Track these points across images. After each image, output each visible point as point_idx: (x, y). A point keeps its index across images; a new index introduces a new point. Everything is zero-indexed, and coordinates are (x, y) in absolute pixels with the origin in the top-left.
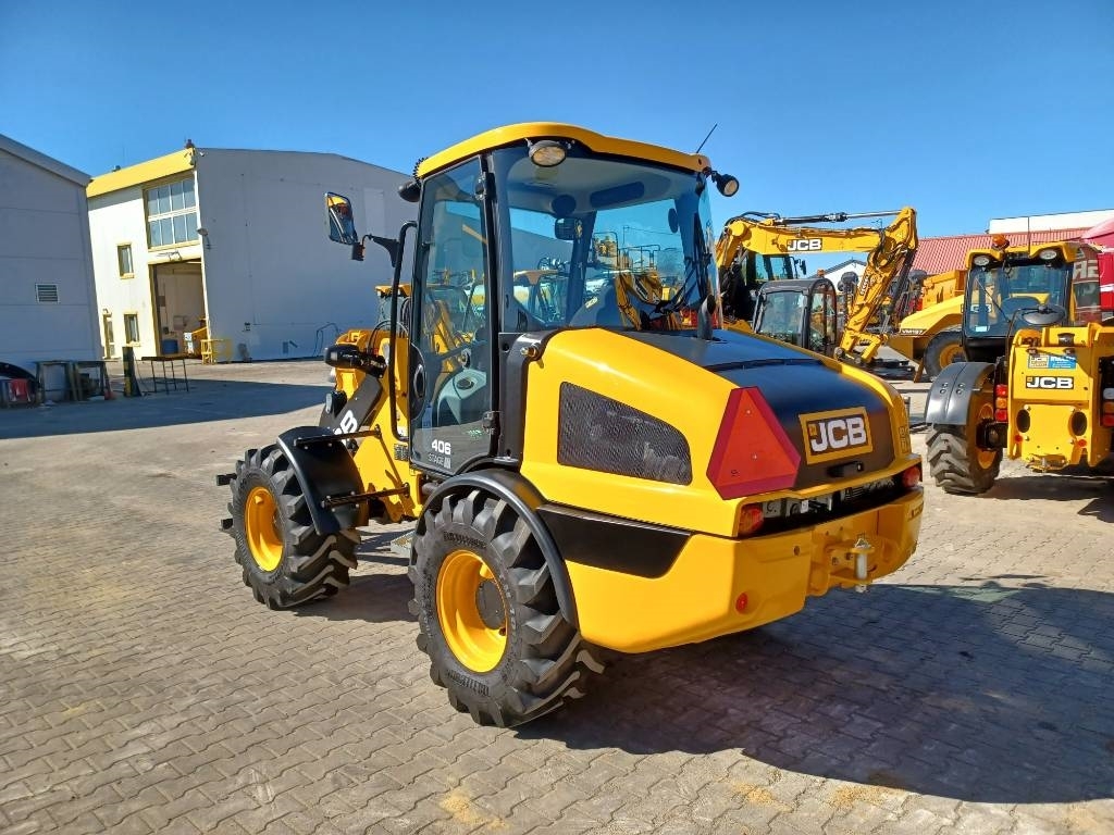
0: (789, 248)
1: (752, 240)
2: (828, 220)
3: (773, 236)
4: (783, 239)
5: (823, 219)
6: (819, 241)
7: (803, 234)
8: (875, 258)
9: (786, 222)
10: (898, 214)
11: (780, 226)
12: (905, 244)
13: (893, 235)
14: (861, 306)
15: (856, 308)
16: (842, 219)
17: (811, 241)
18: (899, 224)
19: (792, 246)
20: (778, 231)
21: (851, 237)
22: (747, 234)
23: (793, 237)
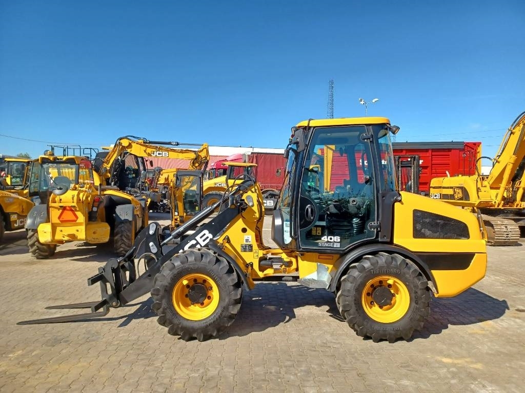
0: (152, 155)
1: (132, 149)
2: (171, 144)
3: (144, 148)
4: (149, 150)
5: (169, 143)
6: (167, 153)
7: (160, 149)
8: (193, 163)
9: (150, 142)
10: (203, 145)
11: (146, 143)
12: (206, 158)
13: (200, 154)
14: (187, 182)
15: (185, 183)
16: (178, 144)
17: (163, 153)
18: (203, 149)
19: (154, 154)
20: (147, 146)
21: (183, 153)
22: (130, 146)
23: (154, 150)
